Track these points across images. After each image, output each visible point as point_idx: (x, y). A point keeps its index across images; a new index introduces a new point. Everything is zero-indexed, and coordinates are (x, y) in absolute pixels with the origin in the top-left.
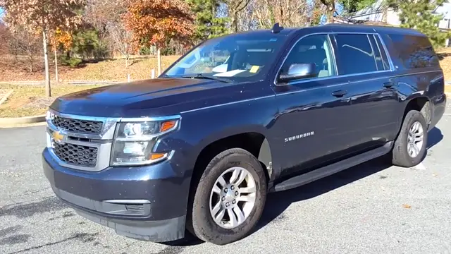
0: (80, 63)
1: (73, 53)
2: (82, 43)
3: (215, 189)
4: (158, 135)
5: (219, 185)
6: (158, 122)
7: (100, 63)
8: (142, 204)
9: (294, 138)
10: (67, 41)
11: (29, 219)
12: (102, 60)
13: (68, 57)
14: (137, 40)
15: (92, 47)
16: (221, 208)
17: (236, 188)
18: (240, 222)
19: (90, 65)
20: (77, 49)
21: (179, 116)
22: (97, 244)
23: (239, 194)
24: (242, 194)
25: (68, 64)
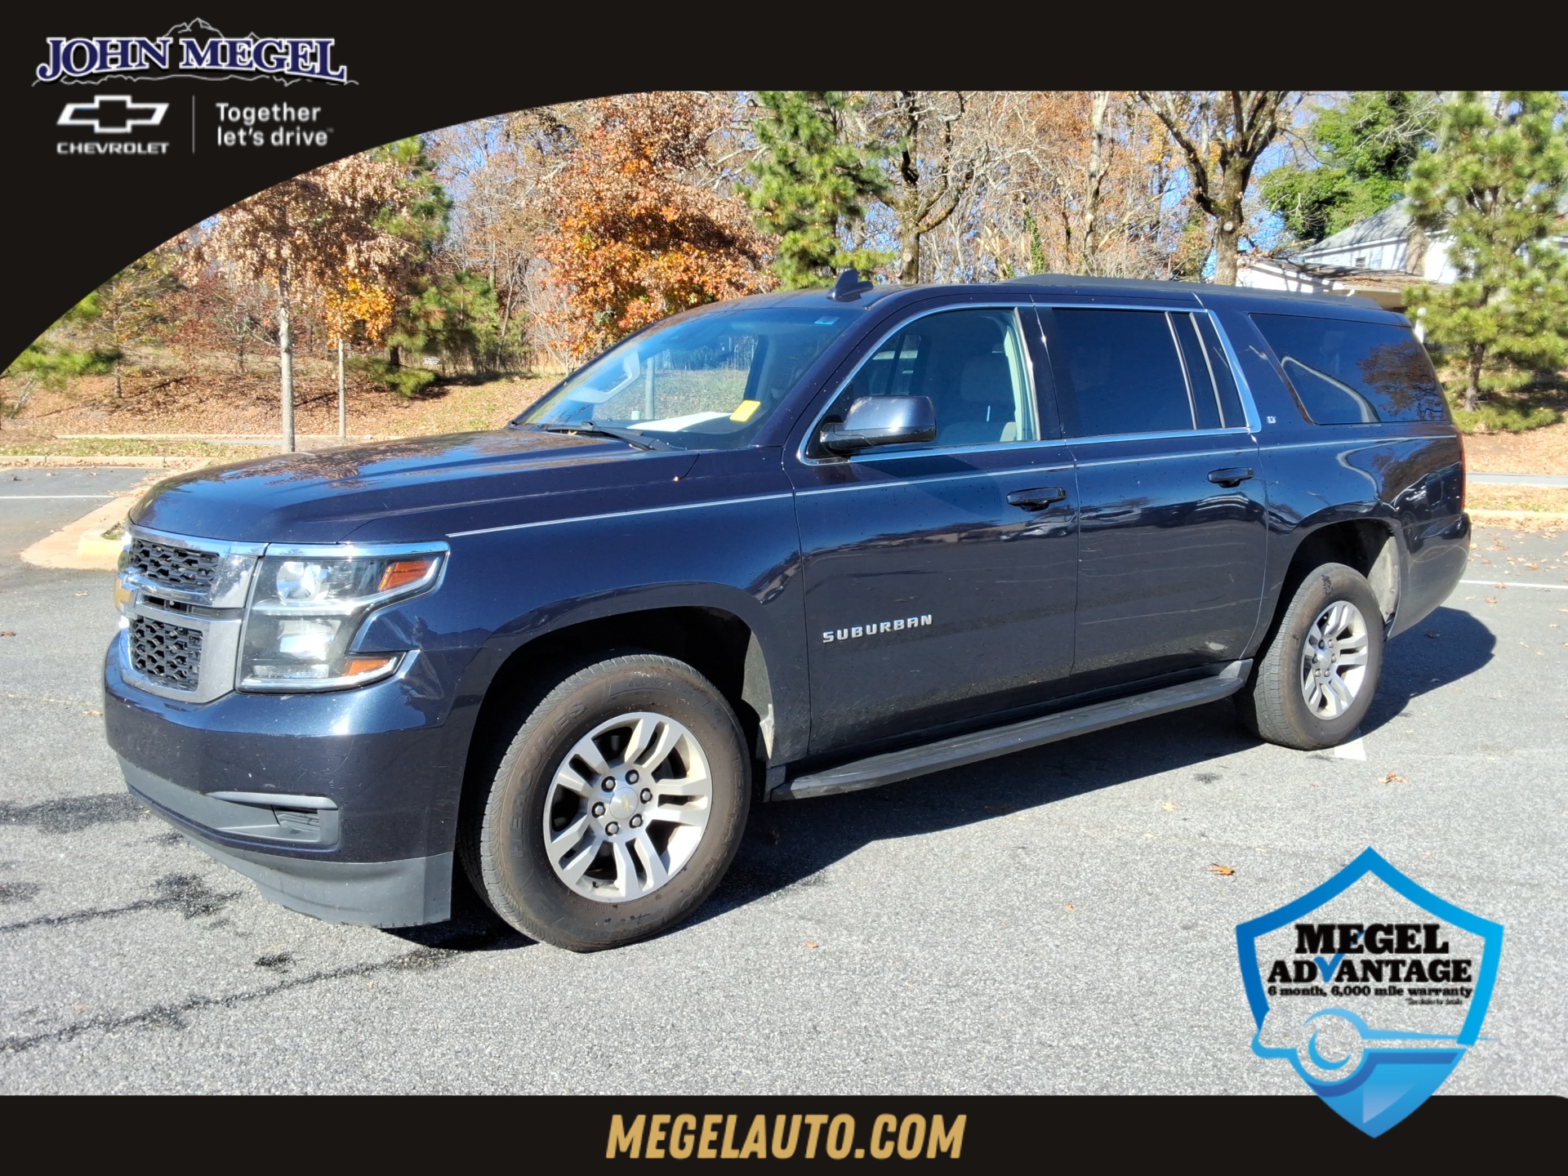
0: (430, 384)
1: (408, 351)
2: (437, 322)
3: (567, 777)
4: (371, 601)
5: (579, 765)
6: (371, 560)
7: (490, 387)
8: (313, 811)
9: (857, 632)
10: (375, 315)
11: (68, 839)
12: (494, 377)
13: (394, 364)
14: (583, 315)
15: (469, 337)
16: (587, 837)
17: (646, 779)
18: (650, 884)
19: (456, 391)
20: (420, 341)
21: (442, 546)
22: (221, 923)
23: (656, 800)
24: (664, 799)
25: (394, 387)
